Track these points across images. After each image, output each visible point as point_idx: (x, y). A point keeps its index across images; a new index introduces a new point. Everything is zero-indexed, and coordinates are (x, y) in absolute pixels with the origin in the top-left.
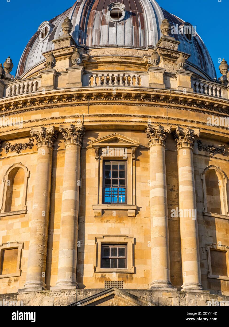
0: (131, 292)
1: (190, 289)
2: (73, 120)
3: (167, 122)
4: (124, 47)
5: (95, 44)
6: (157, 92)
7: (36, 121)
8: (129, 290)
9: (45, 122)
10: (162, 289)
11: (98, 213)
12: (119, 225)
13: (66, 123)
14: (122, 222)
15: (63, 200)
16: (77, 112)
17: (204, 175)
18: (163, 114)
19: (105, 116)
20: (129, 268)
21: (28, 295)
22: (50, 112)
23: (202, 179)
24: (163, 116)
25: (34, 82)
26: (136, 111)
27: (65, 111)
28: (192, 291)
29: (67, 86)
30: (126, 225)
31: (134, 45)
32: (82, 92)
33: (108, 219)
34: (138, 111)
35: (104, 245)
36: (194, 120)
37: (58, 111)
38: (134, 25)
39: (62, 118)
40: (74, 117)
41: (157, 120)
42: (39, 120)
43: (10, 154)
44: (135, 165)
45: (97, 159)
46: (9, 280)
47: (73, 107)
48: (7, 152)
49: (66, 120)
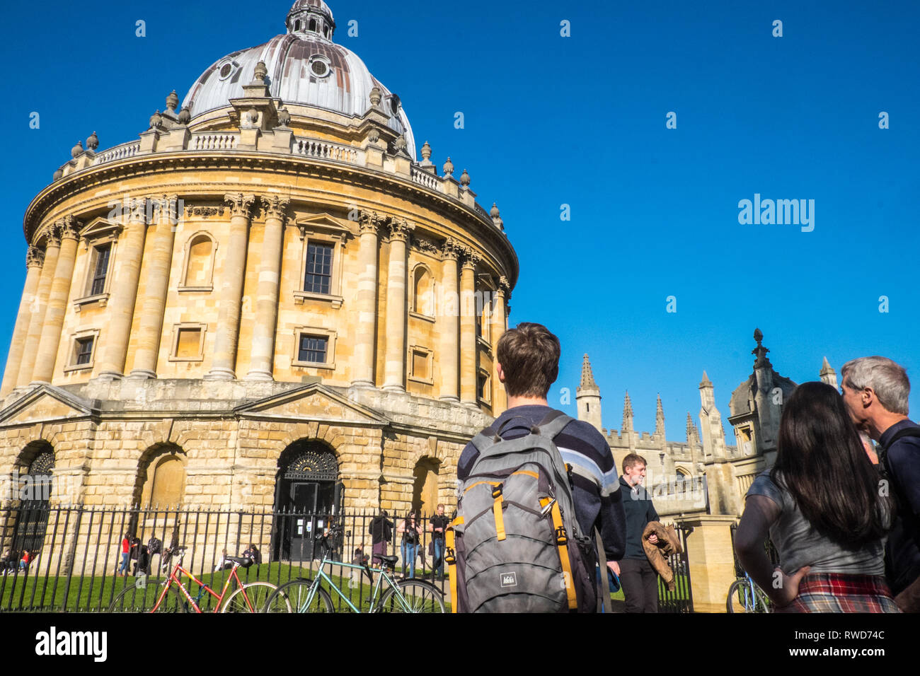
0: (334, 390)
1: (392, 390)
2: (278, 191)
3: (382, 210)
6: (376, 174)
7: (232, 184)
8: (331, 386)
9: (243, 188)
10: (365, 388)
11: (300, 301)
12: (322, 316)
13: (268, 193)
14: (325, 313)
15: (260, 280)
16: (284, 183)
17: (414, 272)
19: (316, 192)
20: (329, 363)
22: (250, 177)
24: (379, 202)
25: (230, 136)
27: (268, 178)
28: (394, 392)
29: (274, 150)
30: (329, 317)
32: (293, 161)
33: (310, 308)
34: (353, 192)
35: (303, 336)
36: (410, 211)
37: (261, 177)
38: (339, 85)
39: (265, 186)
40: (279, 187)
41: (372, 206)
42: (235, 184)
43: (193, 218)
44: (343, 252)
45: (302, 240)
46: (189, 364)
47: (279, 176)
48: (190, 215)
49: (270, 190)
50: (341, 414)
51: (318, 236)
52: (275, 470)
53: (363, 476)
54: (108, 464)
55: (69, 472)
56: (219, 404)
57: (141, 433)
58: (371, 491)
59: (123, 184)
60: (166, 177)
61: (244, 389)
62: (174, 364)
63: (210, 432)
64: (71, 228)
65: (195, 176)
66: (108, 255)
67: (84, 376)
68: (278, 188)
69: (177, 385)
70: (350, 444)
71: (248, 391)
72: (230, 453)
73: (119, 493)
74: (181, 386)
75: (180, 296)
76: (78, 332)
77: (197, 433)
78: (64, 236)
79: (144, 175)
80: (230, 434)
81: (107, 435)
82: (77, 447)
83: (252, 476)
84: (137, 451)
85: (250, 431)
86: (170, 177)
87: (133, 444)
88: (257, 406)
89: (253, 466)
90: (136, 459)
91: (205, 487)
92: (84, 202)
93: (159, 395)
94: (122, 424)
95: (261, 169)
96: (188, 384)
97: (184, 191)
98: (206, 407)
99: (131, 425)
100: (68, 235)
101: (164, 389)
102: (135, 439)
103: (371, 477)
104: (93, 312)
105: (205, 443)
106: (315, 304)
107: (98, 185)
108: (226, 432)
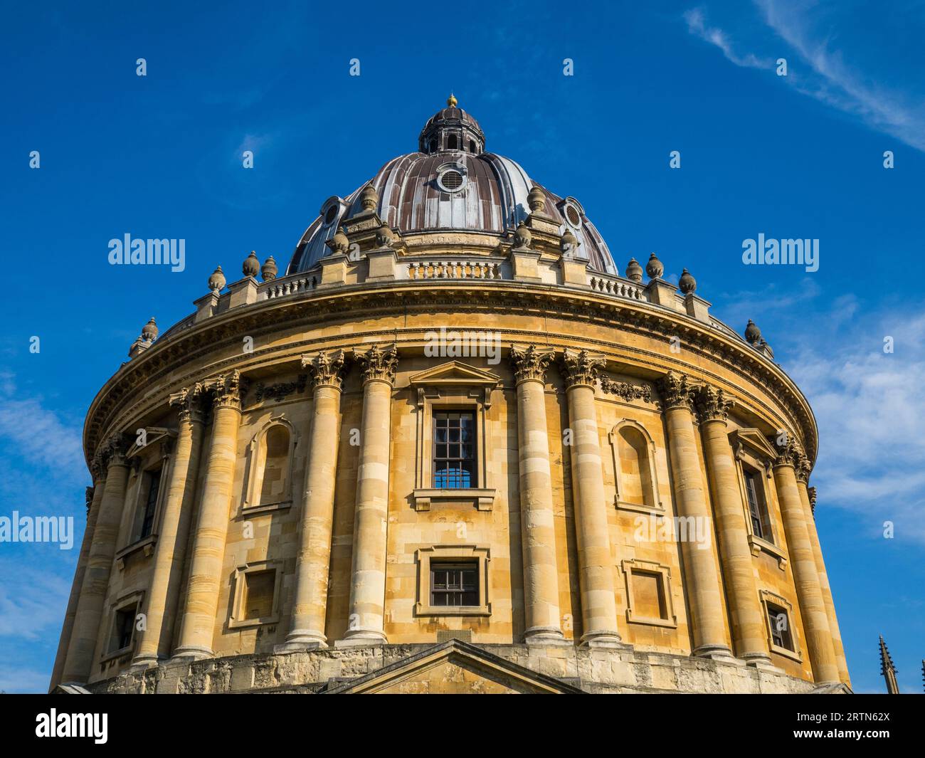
0: (488, 650)
2: (378, 339)
3: (546, 342)
4: (465, 231)
5: (417, 227)
6: (529, 288)
7: (312, 342)
8: (483, 645)
10: (546, 643)
12: (463, 526)
13: (364, 344)
14: (468, 520)
16: (386, 326)
17: (615, 437)
18: (539, 326)
21: (293, 655)
23: (612, 444)
24: (540, 330)
26: (491, 322)
27: (363, 324)
28: (601, 645)
30: (475, 525)
31: (482, 227)
33: (442, 514)
34: (495, 322)
38: (482, 198)
41: (527, 338)
45: (420, 407)
46: (259, 630)
48: (259, 400)
62: (238, 633)
69: (235, 667)
96: (251, 663)
97: (248, 365)
104: (139, 566)
106: (451, 508)
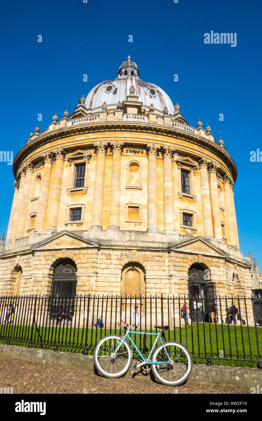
2: (169, 145)
7: (149, 139)
9: (154, 142)
11: (181, 197)
12: (189, 205)
13: (165, 145)
15: (165, 186)
19: (185, 147)
20: (194, 227)
22: (156, 137)
27: (164, 138)
32: (177, 131)
34: (198, 148)
36: (217, 160)
37: (162, 137)
39: (164, 142)
41: (203, 155)
42: (151, 139)
43: (129, 154)
44: (195, 176)
45: (179, 168)
46: (135, 224)
47: (169, 137)
48: (127, 152)
49: (166, 144)
50: (209, 252)
51: (184, 167)
52: (188, 277)
53: (220, 282)
54: (105, 271)
55: (87, 275)
56: (157, 244)
57: (121, 257)
58: (224, 289)
59: (92, 135)
60: (116, 133)
61: (167, 238)
62: (128, 223)
63: (155, 258)
64: (61, 154)
65: (131, 134)
66: (85, 168)
67: (78, 227)
68: (170, 143)
69: (136, 234)
70: (214, 266)
71: (169, 239)
72: (167, 269)
73: (113, 286)
74: (138, 234)
75: (127, 191)
76: (71, 205)
77: (149, 258)
78: (58, 158)
79: (104, 131)
80: (165, 259)
81: (104, 257)
82: (90, 262)
83: (179, 280)
84: (120, 266)
85: (176, 258)
86: (118, 133)
87: (118, 262)
88: (179, 246)
89: (179, 275)
90: (120, 269)
91: (157, 285)
92: (70, 142)
93: (128, 238)
94: (111, 252)
95: (161, 133)
96: (141, 234)
97: (126, 141)
98: (151, 245)
99: (115, 252)
100: (59, 157)
101: (130, 236)
102: (118, 259)
103: (223, 282)
104: (79, 196)
105: (154, 263)
106: (187, 199)
107: (77, 135)
108: (163, 258)
